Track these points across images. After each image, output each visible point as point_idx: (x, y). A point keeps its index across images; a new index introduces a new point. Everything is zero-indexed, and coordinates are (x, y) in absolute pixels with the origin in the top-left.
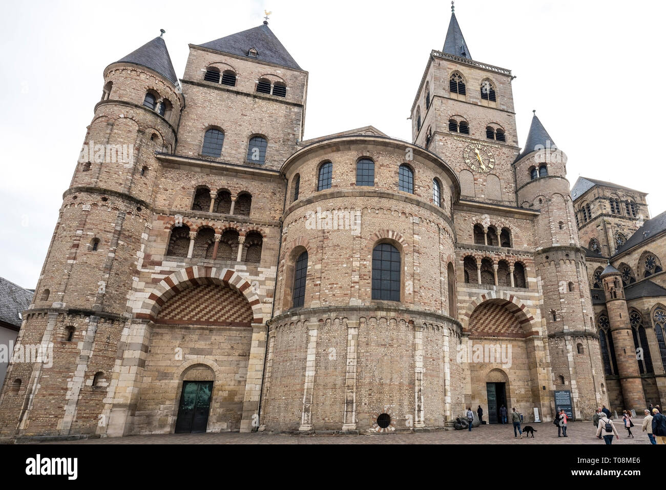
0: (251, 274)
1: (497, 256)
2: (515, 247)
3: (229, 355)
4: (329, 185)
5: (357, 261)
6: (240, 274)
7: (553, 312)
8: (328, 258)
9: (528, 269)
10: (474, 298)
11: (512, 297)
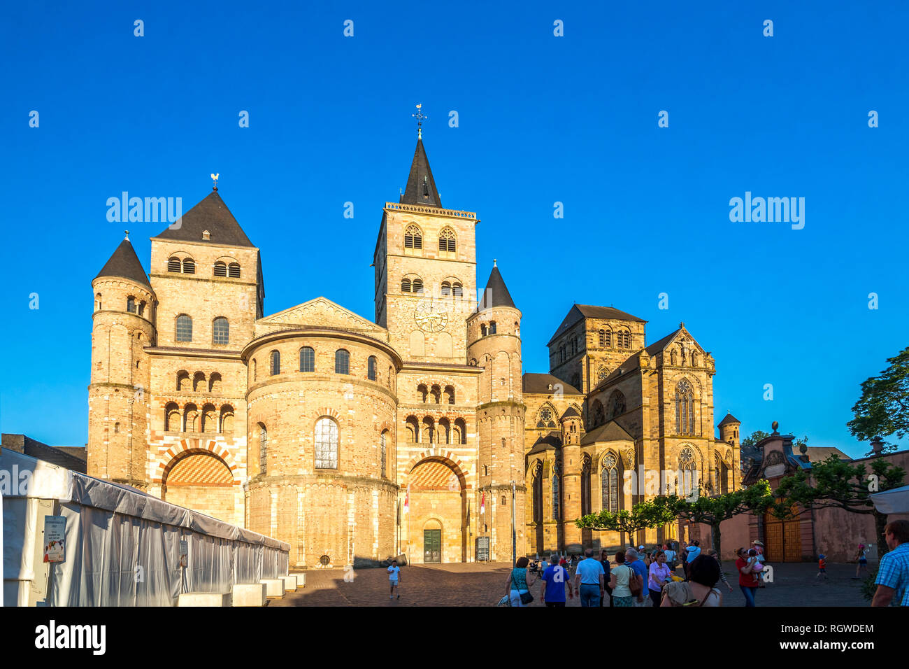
0: (228, 443)
1: (438, 414)
3: (220, 509)
6: (220, 444)
7: (486, 467)
9: (468, 425)
10: (413, 457)
11: (449, 454)
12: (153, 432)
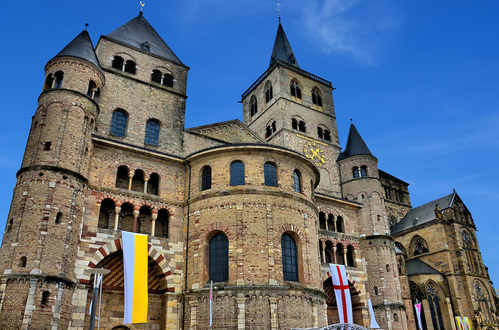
0: (164, 248)
1: (335, 240)
2: (347, 233)
4: (243, 183)
5: (271, 248)
6: (156, 247)
7: (376, 288)
8: (247, 244)
9: (356, 251)
12: (85, 227)
